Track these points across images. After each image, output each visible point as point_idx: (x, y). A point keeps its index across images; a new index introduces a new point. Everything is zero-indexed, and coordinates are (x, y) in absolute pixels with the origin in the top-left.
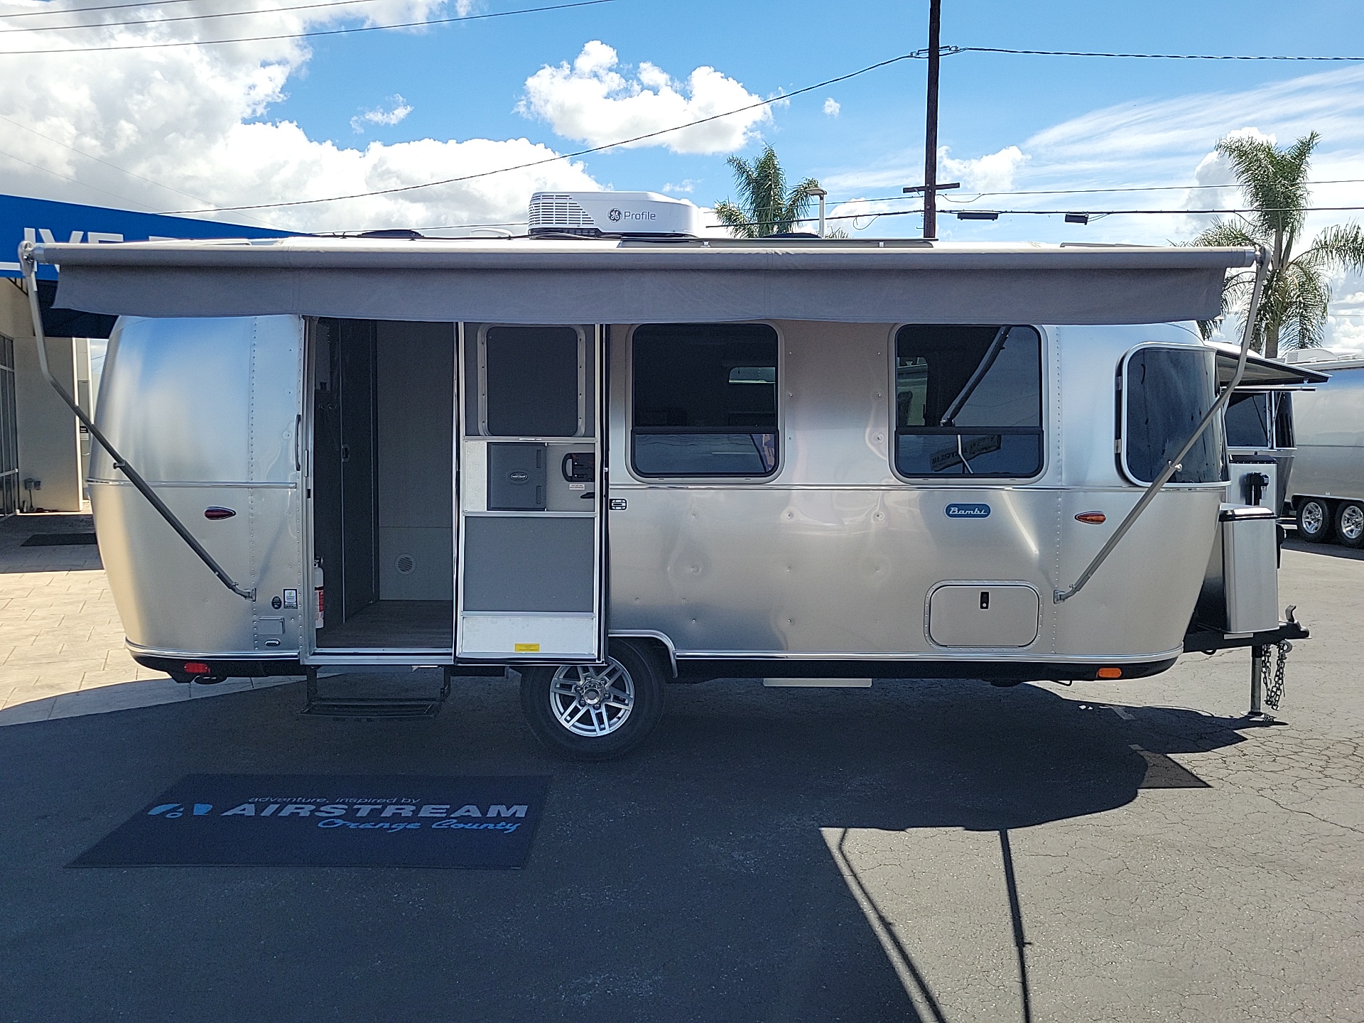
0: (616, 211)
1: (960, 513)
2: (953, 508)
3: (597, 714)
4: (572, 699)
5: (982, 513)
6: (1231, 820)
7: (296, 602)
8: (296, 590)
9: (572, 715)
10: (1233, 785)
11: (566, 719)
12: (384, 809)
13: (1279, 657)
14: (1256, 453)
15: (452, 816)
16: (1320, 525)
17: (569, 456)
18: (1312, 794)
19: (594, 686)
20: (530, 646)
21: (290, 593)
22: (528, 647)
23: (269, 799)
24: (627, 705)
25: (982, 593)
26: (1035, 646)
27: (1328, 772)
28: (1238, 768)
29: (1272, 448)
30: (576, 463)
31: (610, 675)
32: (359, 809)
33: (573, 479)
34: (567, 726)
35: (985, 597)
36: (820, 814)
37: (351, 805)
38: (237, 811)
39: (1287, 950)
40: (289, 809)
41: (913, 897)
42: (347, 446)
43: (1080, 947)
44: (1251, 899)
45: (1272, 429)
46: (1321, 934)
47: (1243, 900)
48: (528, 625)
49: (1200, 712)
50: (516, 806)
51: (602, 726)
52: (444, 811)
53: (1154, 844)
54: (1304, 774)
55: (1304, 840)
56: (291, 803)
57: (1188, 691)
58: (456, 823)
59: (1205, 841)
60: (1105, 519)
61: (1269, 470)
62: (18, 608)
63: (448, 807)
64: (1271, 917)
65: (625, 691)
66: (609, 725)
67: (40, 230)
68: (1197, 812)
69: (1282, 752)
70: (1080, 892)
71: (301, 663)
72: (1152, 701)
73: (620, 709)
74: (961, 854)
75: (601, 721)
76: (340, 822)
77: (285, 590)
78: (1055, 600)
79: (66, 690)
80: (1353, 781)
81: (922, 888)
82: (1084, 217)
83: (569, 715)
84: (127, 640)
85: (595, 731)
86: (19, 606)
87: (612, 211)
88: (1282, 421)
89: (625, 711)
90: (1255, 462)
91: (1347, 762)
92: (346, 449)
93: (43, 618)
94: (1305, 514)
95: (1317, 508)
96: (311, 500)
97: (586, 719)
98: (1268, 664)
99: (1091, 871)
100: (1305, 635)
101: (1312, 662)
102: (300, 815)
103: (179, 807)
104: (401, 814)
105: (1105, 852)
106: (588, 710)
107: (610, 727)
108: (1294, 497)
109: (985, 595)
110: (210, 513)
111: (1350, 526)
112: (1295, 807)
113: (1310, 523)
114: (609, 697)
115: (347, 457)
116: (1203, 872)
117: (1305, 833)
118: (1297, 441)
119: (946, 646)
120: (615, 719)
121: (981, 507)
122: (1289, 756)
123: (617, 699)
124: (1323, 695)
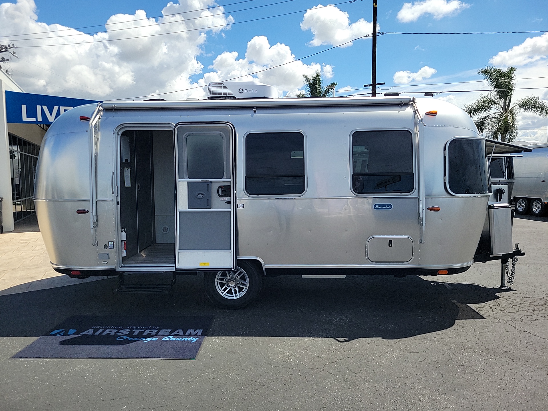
0: (241, 89)
1: (380, 208)
2: (377, 206)
3: (234, 290)
4: (224, 284)
5: (389, 207)
6: (495, 336)
7: (114, 246)
8: (113, 242)
9: (224, 290)
10: (496, 319)
11: (222, 292)
12: (144, 332)
13: (512, 263)
14: (499, 181)
15: (171, 334)
16: (524, 208)
17: (220, 187)
18: (529, 322)
19: (233, 279)
20: (206, 264)
21: (111, 243)
22: (205, 264)
23: (100, 327)
24: (246, 286)
25: (389, 240)
26: (411, 262)
27: (535, 312)
28: (497, 311)
29: (506, 179)
30: (223, 190)
31: (239, 274)
32: (135, 331)
33: (222, 196)
34: (222, 295)
35: (390, 242)
36: (322, 333)
37: (132, 329)
38: (85, 333)
39: (523, 401)
40: (107, 331)
41: (359, 373)
42: (139, 184)
43: (431, 399)
44: (506, 375)
45: (506, 172)
46: (538, 392)
47: (502, 375)
48: (204, 255)
49: (480, 286)
50: (198, 330)
51: (236, 295)
52: (169, 332)
53: (463, 347)
54: (525, 313)
55: (527, 345)
56: (108, 329)
57: (475, 277)
58: (173, 338)
59: (485, 345)
60: (440, 209)
61: (505, 188)
62: (31, 246)
63: (171, 330)
64: (515, 383)
65: (245, 281)
66: (239, 294)
67: (43, 106)
68: (481, 332)
69: (515, 304)
70: (431, 371)
71: (116, 271)
72: (461, 281)
73: (244, 288)
74: (381, 352)
75: (236, 293)
76: (126, 337)
77: (109, 242)
78: (420, 243)
79: (36, 279)
80: (546, 317)
81: (363, 369)
82: (432, 94)
83: (223, 290)
84: (51, 262)
85: (233, 297)
86: (31, 245)
87: (240, 89)
88: (509, 169)
89: (246, 288)
90: (499, 184)
91: (543, 308)
92: (139, 185)
93: (39, 250)
94: (518, 204)
95: (523, 201)
96: (119, 206)
97: (230, 292)
98: (508, 266)
99: (436, 361)
100: (523, 254)
101: (525, 264)
102: (111, 334)
103: (63, 331)
104: (151, 333)
105: (442, 351)
106: (231, 289)
107: (239, 295)
108: (514, 197)
109: (390, 241)
110: (78, 212)
111: (536, 208)
112: (522, 329)
113: (520, 207)
114: (239, 283)
115: (139, 188)
116: (484, 361)
117: (527, 341)
118: (515, 176)
119: (375, 262)
120: (242, 292)
121: (388, 205)
122: (518, 306)
123: (242, 284)
124: (530, 278)
